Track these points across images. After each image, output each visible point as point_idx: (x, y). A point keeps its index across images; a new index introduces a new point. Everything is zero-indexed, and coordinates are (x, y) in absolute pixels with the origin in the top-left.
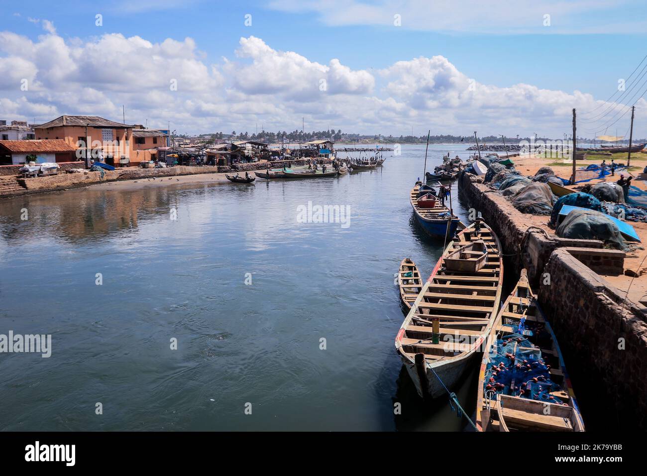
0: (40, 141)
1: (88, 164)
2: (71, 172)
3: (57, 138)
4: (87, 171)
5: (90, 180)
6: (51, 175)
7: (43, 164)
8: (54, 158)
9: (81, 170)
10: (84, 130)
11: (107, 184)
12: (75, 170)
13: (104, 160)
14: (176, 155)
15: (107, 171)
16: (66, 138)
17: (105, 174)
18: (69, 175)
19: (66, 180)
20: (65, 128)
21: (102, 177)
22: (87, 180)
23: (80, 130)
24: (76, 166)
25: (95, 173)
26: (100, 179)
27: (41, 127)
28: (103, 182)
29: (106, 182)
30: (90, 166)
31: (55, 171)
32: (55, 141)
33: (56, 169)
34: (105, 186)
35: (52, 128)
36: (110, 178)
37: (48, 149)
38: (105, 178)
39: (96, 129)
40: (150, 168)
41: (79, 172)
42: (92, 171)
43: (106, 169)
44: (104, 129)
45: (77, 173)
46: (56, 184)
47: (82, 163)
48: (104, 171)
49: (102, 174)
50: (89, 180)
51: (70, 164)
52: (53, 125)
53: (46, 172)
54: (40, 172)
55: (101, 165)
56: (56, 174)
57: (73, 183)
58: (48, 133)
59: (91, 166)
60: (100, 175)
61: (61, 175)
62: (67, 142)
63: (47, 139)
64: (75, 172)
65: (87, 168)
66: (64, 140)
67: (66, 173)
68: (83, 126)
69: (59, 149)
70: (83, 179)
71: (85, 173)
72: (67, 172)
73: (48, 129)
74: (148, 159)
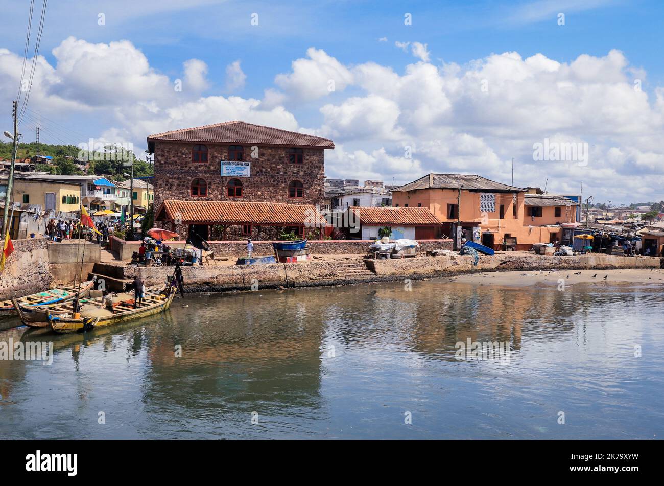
0: (398, 208)
1: (458, 243)
2: (434, 255)
3: (420, 205)
4: (455, 254)
5: (458, 267)
6: (407, 257)
7: (399, 241)
8: (412, 232)
9: (446, 252)
10: (457, 193)
11: (482, 274)
12: (439, 251)
13: (480, 239)
14: (590, 237)
15: (484, 256)
16: (431, 206)
17: (480, 260)
18: (430, 257)
19: (426, 265)
20: (431, 191)
21: (475, 264)
22: (454, 267)
23: (451, 193)
24: (441, 246)
25: (466, 258)
26: (472, 267)
27: (400, 190)
28: (476, 271)
29: (479, 272)
30: (460, 248)
31: (412, 252)
32: (416, 209)
33: (414, 249)
34: (478, 278)
35: (414, 191)
36: (486, 266)
37: (407, 221)
38: (479, 266)
39: (472, 193)
40: (548, 254)
41: (444, 255)
42: (462, 254)
43: (482, 252)
44: (483, 194)
45: (441, 256)
46: (412, 271)
47: (448, 242)
48: (479, 255)
49: (476, 259)
50: (457, 266)
51: (433, 242)
52: (415, 187)
53: (401, 253)
54: (395, 251)
55: (475, 246)
56: (414, 256)
57: (435, 271)
58: (409, 198)
59: (462, 247)
60: (473, 261)
61: (420, 258)
62: (432, 211)
63: (406, 206)
64: (439, 255)
65: (455, 250)
66: (429, 208)
67: (427, 256)
68: (456, 189)
69: (421, 221)
70: (449, 265)
71: (453, 258)
72: (429, 253)
73: (409, 192)
74: (545, 240)
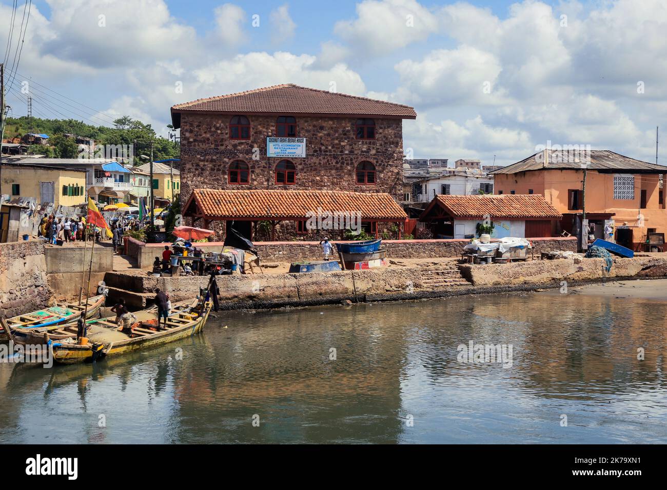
0: (502, 196)
1: (583, 242)
2: (551, 257)
3: (531, 192)
4: (580, 257)
5: (584, 275)
6: (515, 260)
7: (504, 240)
8: (521, 228)
9: (568, 253)
10: (581, 175)
11: (617, 284)
12: (558, 253)
13: (613, 236)
15: (619, 259)
16: (547, 192)
17: (614, 264)
18: (546, 261)
19: (540, 272)
20: (546, 173)
21: (608, 270)
22: (578, 274)
23: (572, 176)
24: (561, 246)
25: (595, 262)
26: (603, 274)
27: (504, 171)
28: (609, 280)
29: (613, 280)
30: (586, 248)
31: (522, 254)
32: (526, 197)
33: (524, 250)
34: (612, 288)
35: (523, 173)
36: (623, 273)
37: (514, 212)
38: (613, 272)
39: (602, 175)
41: (565, 258)
42: (589, 256)
43: (616, 254)
44: (617, 175)
45: (561, 259)
46: (522, 279)
47: (571, 241)
48: (613, 257)
49: (609, 263)
50: (582, 273)
51: (550, 241)
52: (525, 168)
53: (506, 256)
54: (498, 254)
55: (608, 246)
56: (524, 260)
57: (553, 279)
58: (516, 182)
59: (589, 247)
60: (605, 266)
61: (533, 263)
62: (547, 198)
63: (513, 193)
64: (558, 258)
65: (580, 251)
66: (544, 196)
67: (542, 259)
68: (580, 169)
69: (533, 212)
70: (572, 271)
71: (577, 261)
72: (545, 256)
73: (516, 174)
